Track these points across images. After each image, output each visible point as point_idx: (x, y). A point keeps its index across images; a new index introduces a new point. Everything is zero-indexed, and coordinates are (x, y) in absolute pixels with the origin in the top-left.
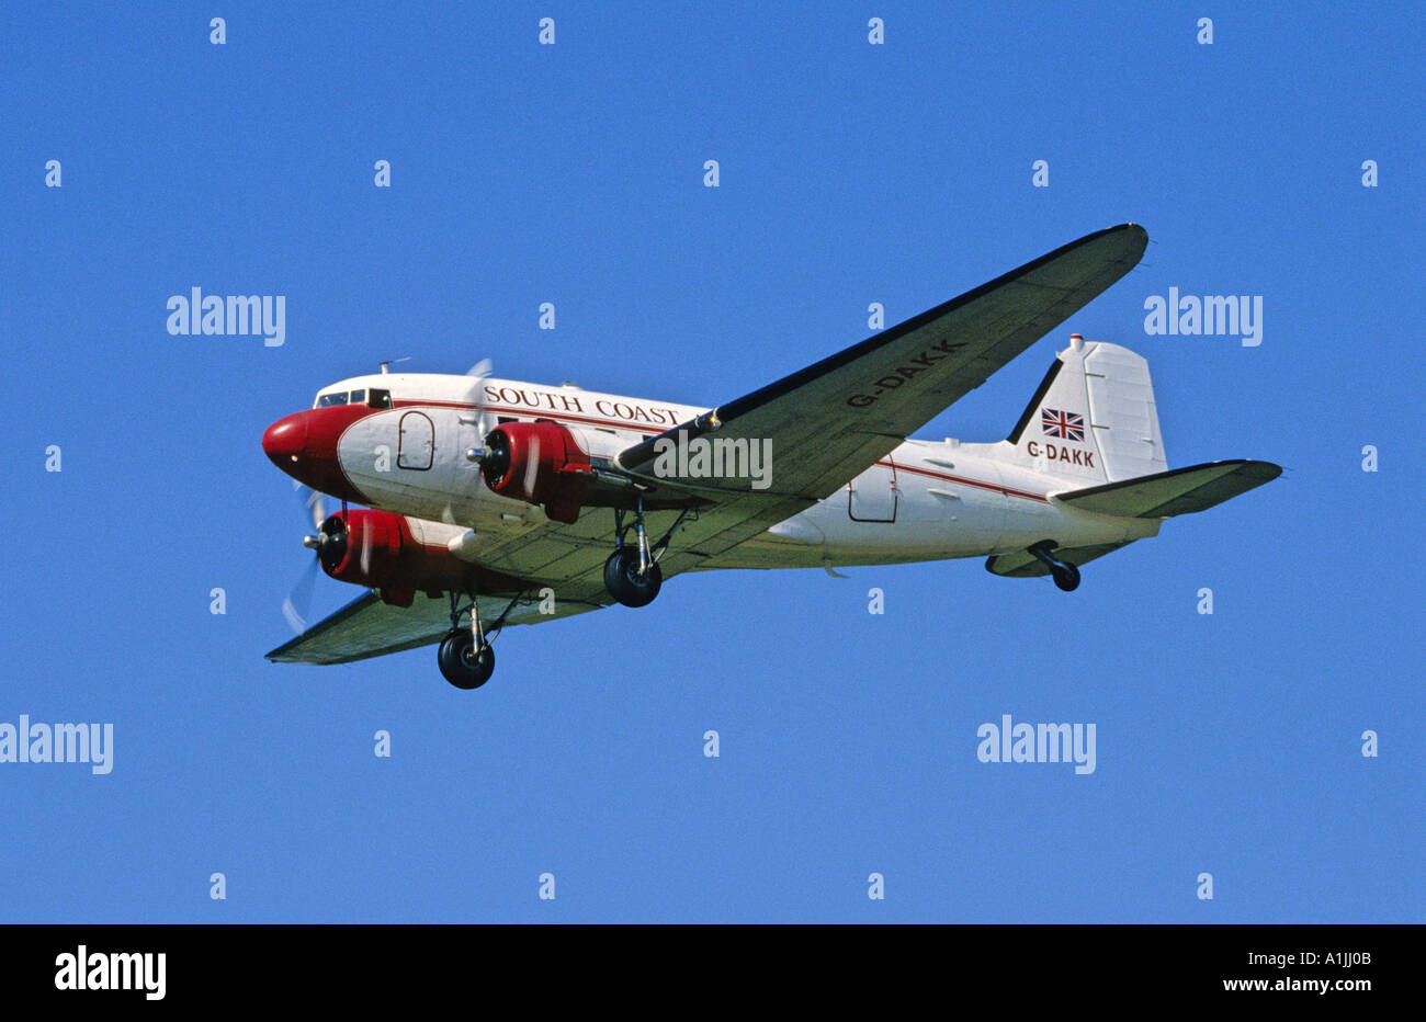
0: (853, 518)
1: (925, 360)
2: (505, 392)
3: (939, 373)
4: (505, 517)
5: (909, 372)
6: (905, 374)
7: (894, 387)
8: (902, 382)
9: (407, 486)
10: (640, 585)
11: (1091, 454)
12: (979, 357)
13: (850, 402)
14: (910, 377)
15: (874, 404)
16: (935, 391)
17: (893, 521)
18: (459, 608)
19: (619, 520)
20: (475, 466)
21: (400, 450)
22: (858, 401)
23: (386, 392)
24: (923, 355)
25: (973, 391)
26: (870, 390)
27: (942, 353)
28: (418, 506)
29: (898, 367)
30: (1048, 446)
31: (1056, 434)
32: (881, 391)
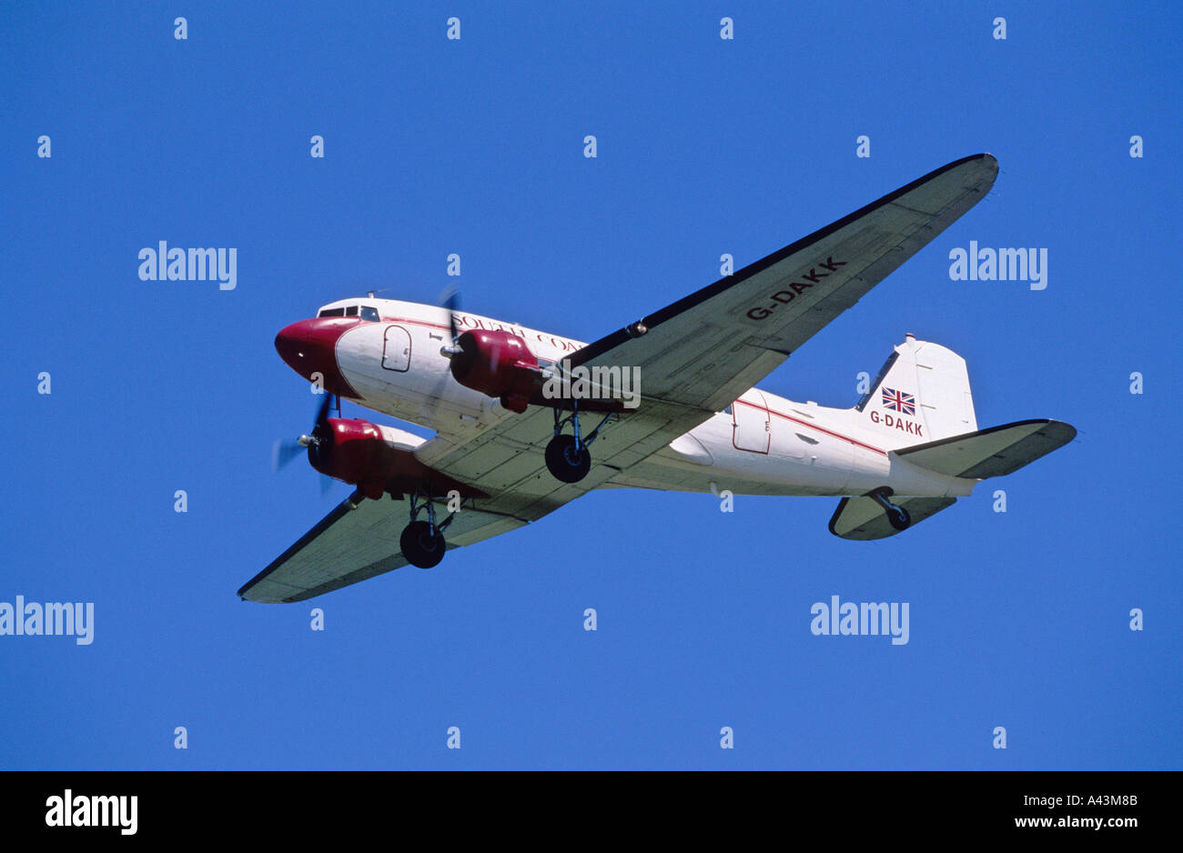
0: (736, 447)
1: (813, 277)
2: (466, 319)
3: (823, 290)
4: (463, 417)
5: (799, 287)
6: (795, 289)
7: (786, 302)
8: (792, 296)
9: (389, 384)
10: (573, 464)
11: (920, 426)
12: (856, 276)
13: (749, 315)
14: (799, 292)
15: (769, 317)
16: (817, 309)
17: (767, 454)
18: (416, 506)
19: (557, 418)
20: (447, 361)
21: (384, 354)
22: (755, 314)
23: (375, 310)
24: (812, 272)
25: (847, 310)
26: (766, 303)
27: (827, 271)
28: (395, 402)
29: (790, 283)
30: (887, 416)
31: (893, 408)
32: (775, 305)
